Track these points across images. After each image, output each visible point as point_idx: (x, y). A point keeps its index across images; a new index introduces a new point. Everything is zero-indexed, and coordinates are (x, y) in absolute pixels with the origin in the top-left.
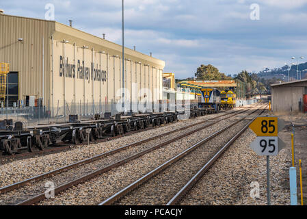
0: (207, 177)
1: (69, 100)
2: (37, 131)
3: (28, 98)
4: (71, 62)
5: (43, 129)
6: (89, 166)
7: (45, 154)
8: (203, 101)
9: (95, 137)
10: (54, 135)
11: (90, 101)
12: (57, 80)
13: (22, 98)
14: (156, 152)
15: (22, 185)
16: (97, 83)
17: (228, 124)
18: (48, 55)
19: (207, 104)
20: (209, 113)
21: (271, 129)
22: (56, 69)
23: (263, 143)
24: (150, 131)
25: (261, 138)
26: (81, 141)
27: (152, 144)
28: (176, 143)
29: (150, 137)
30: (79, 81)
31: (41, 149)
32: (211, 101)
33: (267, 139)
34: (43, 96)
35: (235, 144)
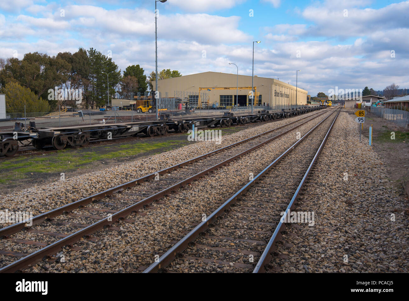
0: (333, 129)
1: (277, 104)
2: (273, 114)
3: (264, 103)
4: (278, 92)
5: (275, 113)
6: (291, 125)
7: (275, 121)
8: (321, 105)
9: (290, 116)
10: (278, 115)
11: (281, 104)
12: (274, 97)
13: (262, 103)
14: (311, 121)
15: (273, 131)
16: (286, 98)
17: (332, 112)
18: (271, 90)
19: (323, 106)
20: (323, 108)
21: (362, 114)
22: (274, 94)
23: (359, 119)
24: (306, 114)
25: (358, 117)
26: (286, 117)
27: (309, 119)
28: (317, 118)
29: (306, 116)
30: (281, 98)
31: (274, 119)
32: (324, 104)
33: (361, 118)
34: (269, 103)
35: (337, 119)
